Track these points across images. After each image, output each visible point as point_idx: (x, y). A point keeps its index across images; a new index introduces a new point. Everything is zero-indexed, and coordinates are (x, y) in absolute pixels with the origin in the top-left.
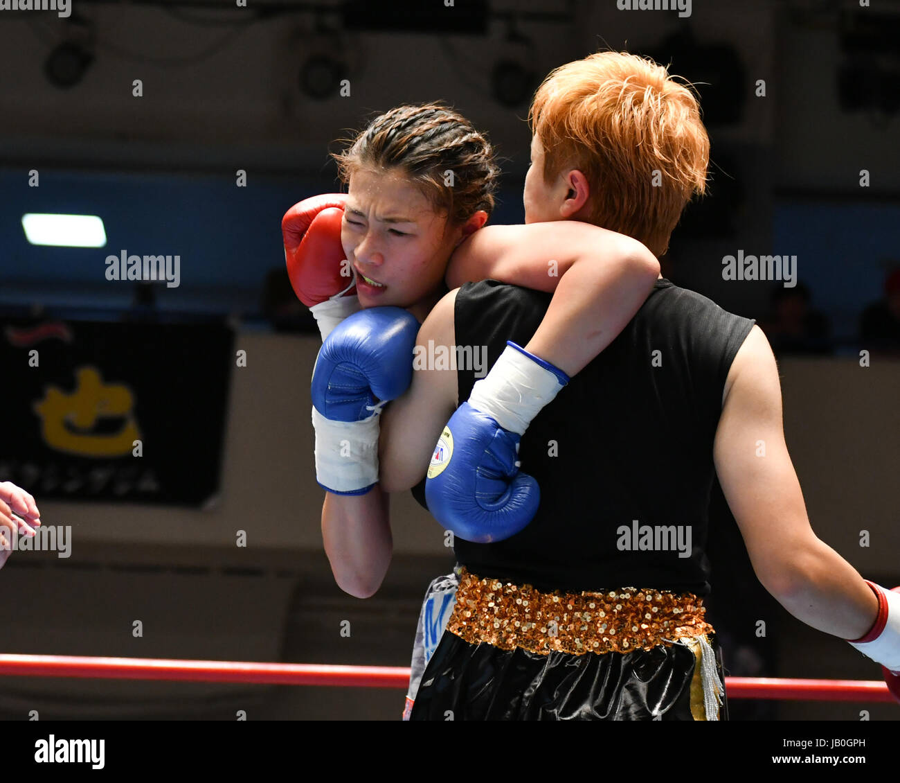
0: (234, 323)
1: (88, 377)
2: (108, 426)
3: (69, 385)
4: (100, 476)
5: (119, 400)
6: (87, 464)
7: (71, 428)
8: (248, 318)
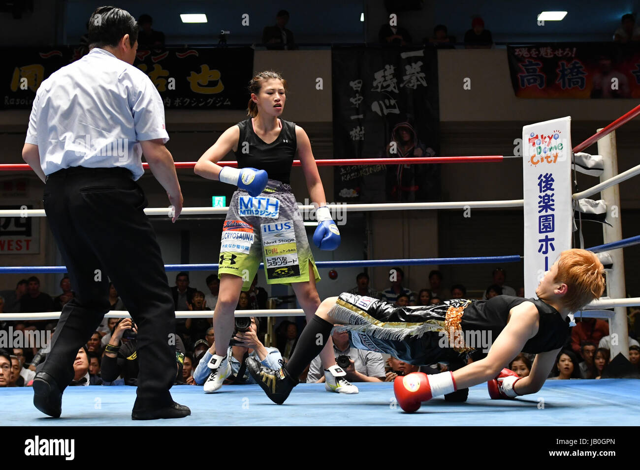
0: (253, 47)
1: (205, 67)
2: (212, 84)
3: (199, 71)
4: (211, 101)
5: (216, 75)
6: (207, 97)
7: (199, 84)
8: (257, 45)
